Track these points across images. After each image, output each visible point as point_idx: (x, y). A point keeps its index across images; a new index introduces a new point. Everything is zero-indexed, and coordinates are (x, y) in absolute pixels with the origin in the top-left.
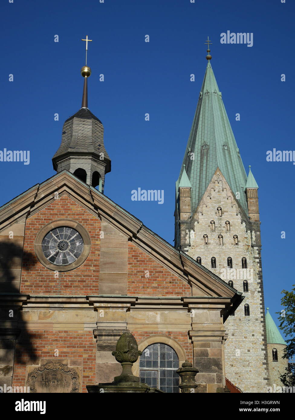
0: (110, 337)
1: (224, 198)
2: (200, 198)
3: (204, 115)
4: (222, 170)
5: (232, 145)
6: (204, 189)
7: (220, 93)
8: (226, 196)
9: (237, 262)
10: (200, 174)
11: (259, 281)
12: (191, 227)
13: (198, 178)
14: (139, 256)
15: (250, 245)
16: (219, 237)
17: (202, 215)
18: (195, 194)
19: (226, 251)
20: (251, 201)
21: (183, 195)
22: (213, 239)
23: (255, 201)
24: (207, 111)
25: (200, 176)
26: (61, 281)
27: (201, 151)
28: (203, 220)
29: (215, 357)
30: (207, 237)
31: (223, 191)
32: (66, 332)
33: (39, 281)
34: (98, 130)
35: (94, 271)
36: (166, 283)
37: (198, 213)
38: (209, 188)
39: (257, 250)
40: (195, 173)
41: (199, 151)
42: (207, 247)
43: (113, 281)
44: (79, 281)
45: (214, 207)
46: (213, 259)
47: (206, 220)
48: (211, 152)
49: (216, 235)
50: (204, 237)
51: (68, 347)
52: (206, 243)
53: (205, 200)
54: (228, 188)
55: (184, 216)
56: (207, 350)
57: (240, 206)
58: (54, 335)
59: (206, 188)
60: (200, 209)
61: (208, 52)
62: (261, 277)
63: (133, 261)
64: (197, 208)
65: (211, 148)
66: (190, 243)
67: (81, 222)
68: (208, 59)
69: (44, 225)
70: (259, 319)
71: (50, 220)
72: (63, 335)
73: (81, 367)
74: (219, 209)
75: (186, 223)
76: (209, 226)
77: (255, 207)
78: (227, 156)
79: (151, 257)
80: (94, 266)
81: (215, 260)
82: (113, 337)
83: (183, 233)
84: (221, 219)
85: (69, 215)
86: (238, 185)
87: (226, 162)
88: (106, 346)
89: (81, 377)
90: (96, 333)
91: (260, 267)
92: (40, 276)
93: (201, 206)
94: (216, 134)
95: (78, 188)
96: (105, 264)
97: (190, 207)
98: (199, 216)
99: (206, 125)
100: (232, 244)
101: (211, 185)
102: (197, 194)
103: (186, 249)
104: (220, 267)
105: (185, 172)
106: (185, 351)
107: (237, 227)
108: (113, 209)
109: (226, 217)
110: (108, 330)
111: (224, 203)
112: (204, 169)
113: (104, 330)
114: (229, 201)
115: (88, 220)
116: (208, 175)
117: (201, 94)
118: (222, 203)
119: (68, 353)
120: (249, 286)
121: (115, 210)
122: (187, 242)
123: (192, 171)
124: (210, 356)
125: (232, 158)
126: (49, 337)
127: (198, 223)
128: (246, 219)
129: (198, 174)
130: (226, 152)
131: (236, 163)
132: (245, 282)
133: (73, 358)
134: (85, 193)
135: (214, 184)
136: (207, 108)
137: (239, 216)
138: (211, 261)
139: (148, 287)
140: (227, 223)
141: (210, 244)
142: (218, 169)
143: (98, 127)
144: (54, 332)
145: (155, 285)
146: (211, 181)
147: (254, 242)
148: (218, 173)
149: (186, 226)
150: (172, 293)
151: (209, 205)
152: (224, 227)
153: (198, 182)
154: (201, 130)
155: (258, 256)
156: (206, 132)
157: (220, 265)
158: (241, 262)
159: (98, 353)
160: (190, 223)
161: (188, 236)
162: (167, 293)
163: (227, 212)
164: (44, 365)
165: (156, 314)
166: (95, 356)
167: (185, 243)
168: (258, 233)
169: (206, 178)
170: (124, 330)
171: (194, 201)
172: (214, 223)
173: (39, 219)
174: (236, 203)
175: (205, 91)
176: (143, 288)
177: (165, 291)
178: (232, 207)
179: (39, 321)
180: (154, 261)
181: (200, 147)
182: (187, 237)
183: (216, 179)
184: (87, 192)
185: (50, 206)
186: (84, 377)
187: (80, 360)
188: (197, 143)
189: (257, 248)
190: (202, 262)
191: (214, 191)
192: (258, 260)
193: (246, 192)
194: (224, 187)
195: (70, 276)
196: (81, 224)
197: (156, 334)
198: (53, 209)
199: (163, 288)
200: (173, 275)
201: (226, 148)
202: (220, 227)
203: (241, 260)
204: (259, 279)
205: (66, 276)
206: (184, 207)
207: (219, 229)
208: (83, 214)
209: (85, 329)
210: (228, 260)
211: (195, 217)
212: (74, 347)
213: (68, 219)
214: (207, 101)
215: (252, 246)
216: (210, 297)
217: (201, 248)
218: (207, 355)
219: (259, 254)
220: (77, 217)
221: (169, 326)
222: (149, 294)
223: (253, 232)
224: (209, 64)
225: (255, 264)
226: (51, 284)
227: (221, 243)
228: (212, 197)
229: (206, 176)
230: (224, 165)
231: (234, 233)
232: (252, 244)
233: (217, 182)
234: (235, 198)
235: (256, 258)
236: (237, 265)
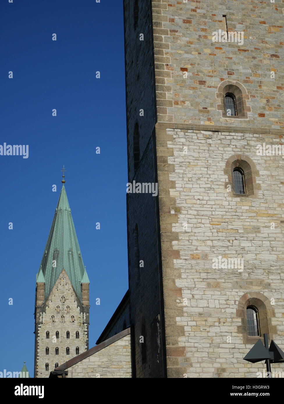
1: (67, 290)
2: (51, 290)
3: (57, 227)
4: (66, 270)
5: (75, 250)
6: (53, 283)
7: (70, 210)
8: (68, 288)
9: (73, 335)
10: (52, 272)
11: (86, 347)
12: (44, 310)
15: (82, 322)
16: (62, 317)
17: (52, 302)
18: (48, 287)
19: (66, 327)
20: (85, 292)
21: (39, 287)
22: (57, 319)
23: (87, 292)
24: (59, 224)
25: (52, 273)
27: (54, 255)
28: (52, 305)
30: (54, 317)
31: (66, 285)
37: (49, 300)
38: (57, 283)
39: (86, 326)
40: (49, 271)
41: (52, 255)
42: (54, 324)
45: (59, 296)
46: (57, 332)
47: (54, 305)
48: (60, 256)
49: (60, 315)
50: (52, 317)
52: (53, 321)
53: (53, 291)
54: (70, 282)
55: (40, 303)
57: (76, 296)
59: (55, 283)
60: (50, 298)
61: (63, 177)
62: (87, 345)
64: (48, 297)
65: (60, 253)
66: (42, 322)
68: (63, 182)
74: (63, 297)
75: (41, 307)
76: (56, 310)
77: (86, 296)
78: (71, 258)
81: (58, 333)
83: (38, 314)
84: (64, 305)
86: (76, 280)
87: (70, 264)
91: (88, 337)
93: (51, 296)
94: (64, 242)
97: (43, 296)
98: (50, 303)
99: (58, 235)
100: (70, 322)
101: (58, 281)
102: (49, 287)
103: (39, 326)
104: (61, 338)
105: (41, 271)
107: (74, 310)
109: (67, 303)
111: (66, 293)
114: (70, 292)
116: (57, 273)
117: (57, 210)
118: (65, 293)
120: (79, 350)
122: (41, 321)
123: (47, 269)
125: (74, 260)
127: (48, 307)
128: (80, 305)
129: (51, 272)
130: (71, 256)
131: (77, 264)
132: (77, 348)
135: (60, 280)
136: (59, 222)
137: (76, 302)
138: (55, 333)
140: (68, 307)
141: (55, 322)
142: (63, 269)
146: (58, 278)
147: (85, 320)
148: (63, 272)
149: (40, 310)
151: (57, 295)
152: (66, 310)
153: (50, 278)
154: (54, 239)
155: (86, 330)
156: (58, 240)
157: (61, 336)
158: (75, 334)
160: (43, 308)
161: (41, 316)
163: (68, 299)
167: (39, 322)
168: (88, 314)
169: (55, 276)
171: (46, 292)
172: (59, 307)
174: (74, 293)
175: (59, 208)
178: (72, 296)
181: (53, 252)
182: (41, 318)
183: (62, 276)
188: (51, 248)
189: (86, 324)
190: (50, 335)
191: (61, 285)
192: (86, 333)
193: (81, 285)
194: (67, 282)
201: (70, 253)
202: (63, 310)
203: (75, 333)
204: (86, 346)
206: (39, 297)
207: (62, 311)
210: (67, 333)
211: (47, 303)
214: (60, 216)
215: (83, 324)
217: (49, 325)
219: (87, 328)
223: (85, 313)
224: (63, 187)
225: (84, 336)
227: (63, 321)
228: (58, 289)
229: (56, 274)
230: (68, 266)
231: (72, 314)
232: (83, 322)
233: (62, 279)
234: (74, 290)
235: (85, 331)
236: (72, 336)
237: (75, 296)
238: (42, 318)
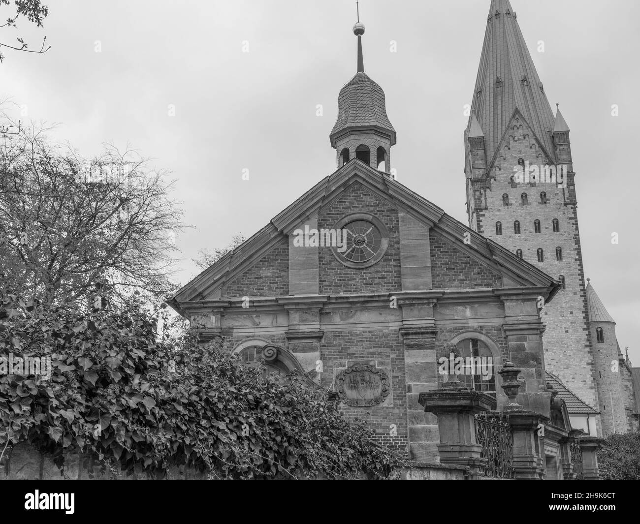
0: (417, 336)
1: (526, 147)
3: (495, 44)
5: (533, 79)
8: (528, 144)
9: (546, 224)
10: (494, 119)
11: (576, 246)
12: (487, 186)
13: (492, 124)
14: (443, 247)
15: (563, 203)
16: (522, 195)
17: (500, 169)
19: (532, 213)
20: (561, 148)
21: (475, 147)
22: (515, 198)
23: (566, 147)
24: (498, 38)
25: (494, 121)
26: (361, 279)
27: (494, 90)
28: (500, 176)
29: (533, 352)
30: (507, 196)
31: (524, 138)
32: (370, 332)
33: (338, 280)
34: (378, 97)
35: (395, 266)
36: (474, 274)
37: (495, 168)
38: (506, 136)
39: (572, 208)
40: (488, 118)
41: (492, 91)
42: (508, 209)
43: (417, 276)
44: (379, 278)
45: (514, 159)
46: (517, 223)
47: (505, 175)
48: (506, 90)
49: (518, 193)
50: (503, 197)
51: (374, 347)
52: (507, 204)
53: (502, 151)
54: (531, 134)
55: (478, 173)
56: (524, 344)
57: (547, 155)
58: (358, 335)
59: (503, 136)
60: (496, 164)
63: (436, 253)
64: (493, 162)
65: (506, 85)
66: (486, 206)
67: (376, 214)
69: (337, 219)
70: (578, 293)
71: (343, 214)
72: (367, 335)
73: (389, 368)
74: (521, 161)
75: (480, 181)
76: (509, 183)
77: (566, 154)
78: (527, 93)
79: (455, 247)
80: (394, 260)
81: (519, 224)
82: (420, 336)
83: (477, 194)
85: (363, 207)
86: (543, 129)
87: (526, 101)
88: (414, 345)
89: (390, 378)
90: (403, 331)
91: (577, 229)
92: (338, 274)
93: (498, 159)
94: (511, 67)
95: (371, 178)
96: (406, 258)
97: (483, 161)
98: (496, 172)
99: (498, 55)
100: (539, 203)
101: (509, 132)
102: (492, 145)
103: (483, 213)
104: (525, 233)
105: (475, 119)
106: (500, 346)
108: (410, 198)
110: (415, 328)
111: (526, 152)
112: (499, 111)
113: (411, 328)
114: (533, 150)
115: (384, 211)
116: (504, 119)
118: (524, 153)
119: (374, 353)
120: (563, 253)
121: (413, 199)
122: (483, 204)
123: (484, 116)
124: (528, 350)
125: (534, 95)
126: (353, 338)
127: (495, 180)
130: (526, 88)
131: (539, 102)
132: (558, 249)
133: (380, 359)
134: (378, 182)
135: (512, 131)
136: (498, 34)
138: (513, 225)
139: (454, 280)
141: (511, 204)
142: (516, 110)
143: (378, 94)
144: (358, 332)
145: (462, 277)
146: (508, 126)
147: (568, 199)
148: (517, 116)
149: (480, 185)
150: (481, 285)
151: (508, 157)
153: (492, 129)
155: (572, 216)
156: (499, 65)
157: (525, 230)
158: (552, 225)
159: (406, 353)
160: (486, 181)
161: (483, 197)
162: (476, 285)
163: (531, 164)
164: (351, 367)
165: (466, 308)
166: (403, 356)
167: (480, 206)
168: (572, 187)
169: (502, 124)
170: (432, 327)
173: (331, 214)
174: (541, 152)
175: (495, 12)
176: (449, 281)
177: (475, 282)
178: (537, 157)
179: (342, 322)
180: (459, 251)
181: (492, 85)
182: (483, 199)
183: (514, 124)
184: (380, 181)
185: (341, 199)
186: (394, 377)
187: (389, 360)
188: (487, 80)
190: (502, 228)
191: (514, 139)
192: (573, 221)
193: (554, 137)
194: (525, 133)
195: (370, 273)
196: (377, 216)
197: (467, 330)
198: (345, 202)
199: (471, 280)
200: (481, 265)
201: (525, 83)
203: (551, 222)
204: (576, 244)
205: (365, 273)
206: (476, 162)
207: (522, 185)
208: (378, 205)
209: (391, 328)
210: (535, 224)
211: (491, 174)
212: (380, 347)
213: (362, 211)
214: (498, 25)
215: (565, 205)
216: (524, 287)
217: (501, 211)
218: (524, 349)
219: (574, 213)
220: (372, 209)
221: (480, 320)
222: (456, 287)
226: (350, 282)
227: (526, 203)
228: (510, 147)
229: (502, 121)
230: (524, 106)
231: (540, 189)
232: (565, 201)
233: (515, 128)
234: (541, 146)
235: (570, 218)
236: (546, 228)
237: (544, 157)
238: (486, 199)
